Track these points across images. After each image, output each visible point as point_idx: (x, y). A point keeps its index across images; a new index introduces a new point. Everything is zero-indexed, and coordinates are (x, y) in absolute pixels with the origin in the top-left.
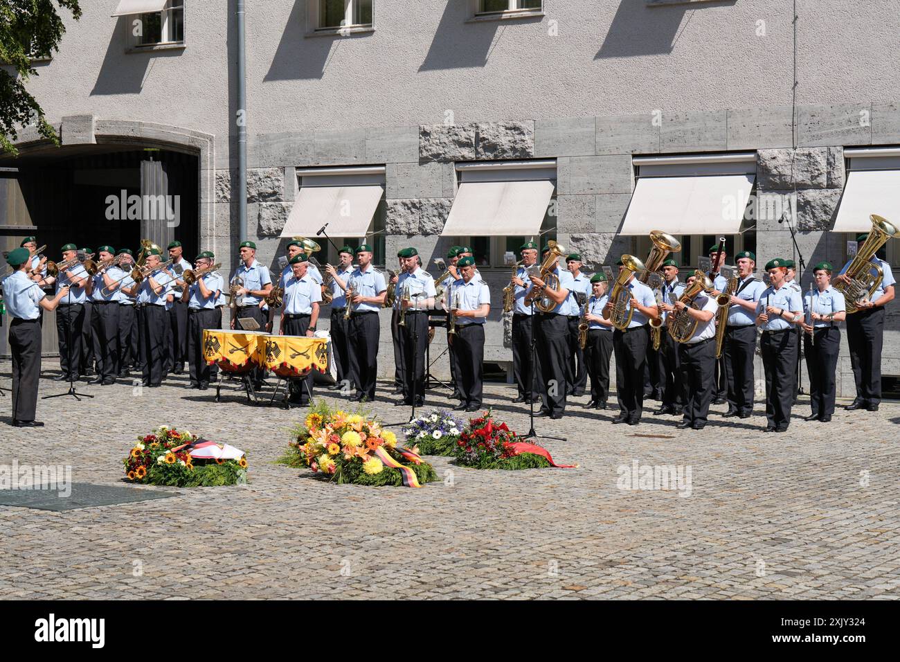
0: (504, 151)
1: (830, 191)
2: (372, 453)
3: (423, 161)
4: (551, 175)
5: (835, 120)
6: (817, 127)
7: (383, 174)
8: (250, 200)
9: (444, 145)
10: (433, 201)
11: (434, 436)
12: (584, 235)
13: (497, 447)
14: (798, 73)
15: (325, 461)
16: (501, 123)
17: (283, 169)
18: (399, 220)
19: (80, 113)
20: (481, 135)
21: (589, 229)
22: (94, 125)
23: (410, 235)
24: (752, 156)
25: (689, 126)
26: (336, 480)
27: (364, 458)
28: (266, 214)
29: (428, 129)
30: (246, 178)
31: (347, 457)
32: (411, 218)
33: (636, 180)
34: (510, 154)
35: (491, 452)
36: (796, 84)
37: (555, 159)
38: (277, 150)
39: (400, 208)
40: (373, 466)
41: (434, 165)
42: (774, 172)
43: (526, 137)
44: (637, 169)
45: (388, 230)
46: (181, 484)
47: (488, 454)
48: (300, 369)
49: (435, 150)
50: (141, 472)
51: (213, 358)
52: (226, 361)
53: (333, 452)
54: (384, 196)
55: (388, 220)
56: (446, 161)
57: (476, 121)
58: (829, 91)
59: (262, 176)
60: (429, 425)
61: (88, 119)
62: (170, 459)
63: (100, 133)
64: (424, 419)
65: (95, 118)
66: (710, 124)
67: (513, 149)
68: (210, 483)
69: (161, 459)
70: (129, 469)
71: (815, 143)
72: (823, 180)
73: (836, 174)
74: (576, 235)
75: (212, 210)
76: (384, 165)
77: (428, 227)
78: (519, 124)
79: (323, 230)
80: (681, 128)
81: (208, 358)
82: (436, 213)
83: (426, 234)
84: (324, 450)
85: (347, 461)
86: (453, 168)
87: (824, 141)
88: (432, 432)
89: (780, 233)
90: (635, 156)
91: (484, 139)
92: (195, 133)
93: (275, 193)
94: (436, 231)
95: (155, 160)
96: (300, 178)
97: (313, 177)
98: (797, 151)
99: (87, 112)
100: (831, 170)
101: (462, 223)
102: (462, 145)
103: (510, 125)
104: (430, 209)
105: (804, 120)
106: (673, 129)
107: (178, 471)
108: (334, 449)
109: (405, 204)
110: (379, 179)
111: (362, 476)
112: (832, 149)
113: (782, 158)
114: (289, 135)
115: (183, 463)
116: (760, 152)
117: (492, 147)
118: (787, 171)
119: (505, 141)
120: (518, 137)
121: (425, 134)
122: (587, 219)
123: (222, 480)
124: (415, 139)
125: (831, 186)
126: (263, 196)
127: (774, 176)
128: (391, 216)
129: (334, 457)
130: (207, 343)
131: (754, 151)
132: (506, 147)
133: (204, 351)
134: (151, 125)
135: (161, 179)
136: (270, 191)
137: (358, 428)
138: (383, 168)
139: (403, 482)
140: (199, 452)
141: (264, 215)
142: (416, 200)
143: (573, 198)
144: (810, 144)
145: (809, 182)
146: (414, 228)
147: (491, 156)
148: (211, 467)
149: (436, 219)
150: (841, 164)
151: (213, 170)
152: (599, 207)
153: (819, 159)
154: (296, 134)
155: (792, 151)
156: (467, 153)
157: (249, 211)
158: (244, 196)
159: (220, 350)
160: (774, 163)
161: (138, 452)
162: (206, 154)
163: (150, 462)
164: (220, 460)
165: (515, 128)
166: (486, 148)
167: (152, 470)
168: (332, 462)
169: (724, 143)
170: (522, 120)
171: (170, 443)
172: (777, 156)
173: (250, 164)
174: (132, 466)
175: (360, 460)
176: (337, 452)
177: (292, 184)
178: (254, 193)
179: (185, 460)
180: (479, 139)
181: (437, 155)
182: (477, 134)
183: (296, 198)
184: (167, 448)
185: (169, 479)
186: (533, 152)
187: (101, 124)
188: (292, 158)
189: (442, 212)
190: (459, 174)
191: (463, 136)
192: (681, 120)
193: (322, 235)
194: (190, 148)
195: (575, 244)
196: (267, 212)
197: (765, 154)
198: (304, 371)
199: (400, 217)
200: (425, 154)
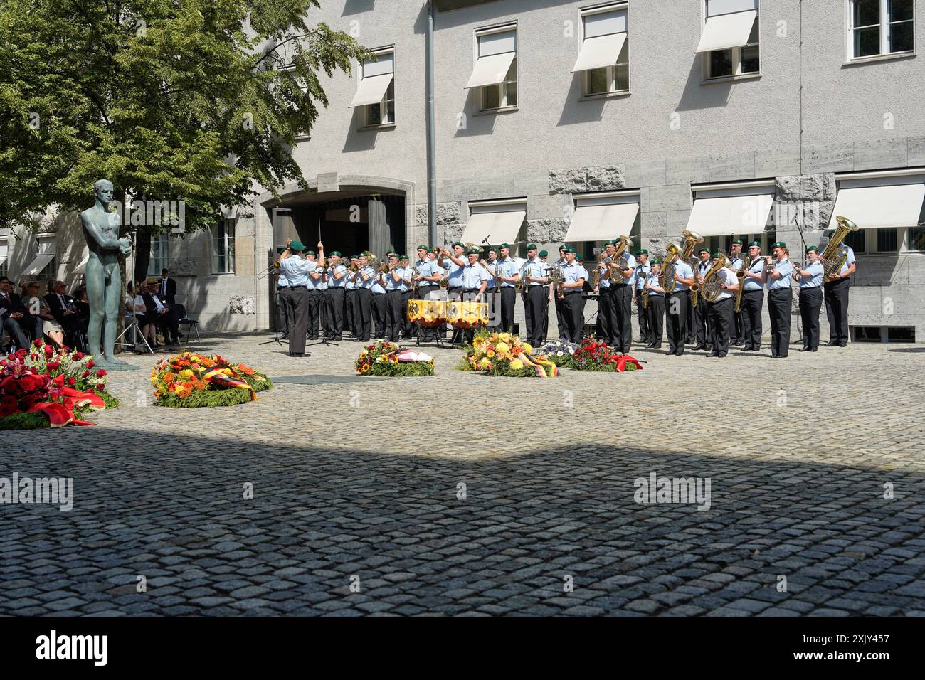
0: (605, 185)
1: (826, 203)
2: (515, 356)
3: (552, 193)
4: (636, 199)
5: (828, 155)
6: (816, 160)
7: (525, 204)
8: (438, 224)
9: (565, 182)
10: (558, 220)
11: (558, 354)
12: (659, 239)
13: (600, 357)
14: (804, 125)
15: (485, 362)
16: (603, 167)
17: (460, 202)
18: (536, 233)
19: (329, 172)
20: (590, 175)
21: (662, 234)
22: (338, 178)
23: (544, 243)
24: (773, 181)
25: (729, 163)
26: (492, 374)
27: (511, 359)
28: (449, 232)
29: (554, 172)
30: (436, 209)
31: (499, 359)
32: (544, 231)
33: (694, 201)
34: (610, 187)
35: (595, 360)
36: (802, 131)
37: (639, 189)
38: (456, 190)
39: (536, 225)
40: (517, 364)
41: (559, 196)
42: (787, 191)
43: (620, 175)
44: (694, 193)
45: (529, 240)
46: (393, 375)
47: (593, 362)
48: (471, 323)
49: (559, 186)
50: (366, 368)
51: (414, 317)
52: (423, 319)
53: (490, 356)
54: (526, 218)
55: (529, 233)
56: (567, 193)
57: (585, 165)
58: (824, 136)
59: (446, 207)
60: (555, 348)
61: (334, 175)
62: (384, 359)
63: (342, 184)
64: (552, 344)
65: (339, 174)
66: (744, 161)
67: (611, 183)
68: (411, 374)
69: (379, 359)
70: (358, 367)
71: (814, 171)
72: (821, 195)
73: (830, 191)
74: (654, 239)
75: (414, 231)
76: (526, 197)
77: (555, 237)
78: (614, 167)
79: (486, 240)
80: (723, 164)
81: (411, 317)
82: (560, 227)
83: (554, 242)
84: (485, 355)
85: (499, 362)
86: (572, 197)
87: (822, 169)
88: (557, 352)
89: (791, 233)
90: (692, 185)
91: (591, 177)
92: (402, 181)
93: (454, 219)
94: (560, 239)
95: (377, 200)
96: (471, 208)
97: (479, 207)
98: (803, 177)
99: (333, 171)
100: (826, 188)
101: (578, 233)
102: (577, 182)
103: (609, 167)
104: (557, 225)
105: (807, 156)
106: (718, 165)
107: (389, 366)
108: (491, 354)
109: (540, 223)
110: (523, 206)
111: (510, 371)
112: (827, 175)
113: (792, 182)
114: (464, 180)
115: (392, 361)
116: (777, 178)
117: (597, 183)
118: (796, 191)
119: (605, 178)
120: (614, 175)
121: (553, 175)
122: (660, 228)
123: (418, 372)
124: (546, 179)
125: (826, 199)
126: (448, 221)
127: (787, 194)
128: (530, 230)
129: (491, 359)
130: (411, 308)
131: (774, 178)
132: (606, 182)
133: (409, 313)
134: (375, 177)
135: (381, 212)
136: (452, 217)
137: (507, 340)
138: (525, 199)
139: (536, 375)
140: (402, 357)
141: (448, 233)
142: (547, 220)
143: (651, 214)
144: (812, 172)
145: (811, 198)
146: (546, 238)
147: (596, 188)
148: (411, 364)
149: (561, 232)
150: (833, 185)
151: (415, 206)
152: (669, 220)
153: (818, 182)
154: (468, 180)
155: (800, 177)
156: (581, 187)
157: (439, 230)
158: (435, 221)
159: (419, 312)
160: (787, 185)
161: (363, 356)
162: (409, 195)
163: (371, 361)
164: (417, 362)
165: (613, 170)
166: (593, 183)
167: (373, 367)
168: (490, 362)
169: (753, 173)
170: (617, 164)
171: (385, 350)
172: (788, 180)
173: (439, 199)
174: (360, 364)
175: (508, 360)
176: (493, 355)
177: (466, 212)
178: (441, 219)
179: (394, 360)
180: (588, 178)
181: (561, 189)
182: (587, 174)
183: (469, 221)
184: (382, 353)
185: (384, 371)
186: (625, 186)
187: (343, 178)
188: (466, 195)
189: (564, 226)
190: (575, 201)
191: (577, 177)
192: (723, 159)
193: (486, 244)
194: (400, 191)
195: (653, 245)
196: (450, 230)
197: (781, 180)
198: (474, 324)
199: (536, 232)
200: (553, 189)
